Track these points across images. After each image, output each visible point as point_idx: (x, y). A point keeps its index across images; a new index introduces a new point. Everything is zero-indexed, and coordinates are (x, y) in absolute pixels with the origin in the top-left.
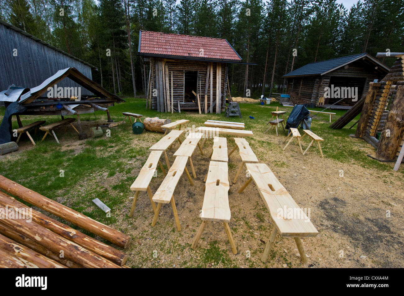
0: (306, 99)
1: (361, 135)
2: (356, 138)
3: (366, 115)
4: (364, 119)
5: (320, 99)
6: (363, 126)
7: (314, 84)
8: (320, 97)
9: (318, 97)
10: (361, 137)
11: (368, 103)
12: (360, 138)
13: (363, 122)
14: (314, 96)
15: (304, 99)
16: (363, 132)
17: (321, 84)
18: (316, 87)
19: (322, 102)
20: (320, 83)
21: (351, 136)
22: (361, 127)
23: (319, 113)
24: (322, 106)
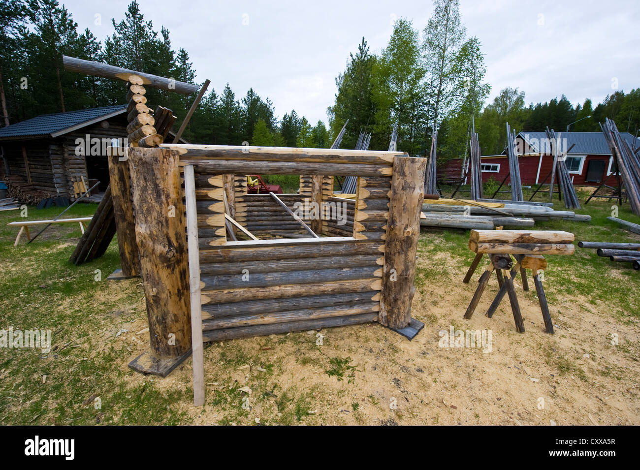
0: (46, 188)
1: (133, 271)
2: (126, 278)
3: (125, 224)
4: (125, 234)
5: (75, 185)
6: (130, 249)
7: (48, 157)
8: (73, 182)
9: (70, 183)
10: (133, 273)
11: (117, 196)
12: (134, 277)
13: (126, 240)
14: (59, 180)
15: (43, 188)
16: (134, 264)
17: (66, 155)
18: (55, 161)
19: (83, 191)
20: (63, 154)
21: (114, 279)
22: (126, 251)
23: (50, 224)
24: (87, 199)
